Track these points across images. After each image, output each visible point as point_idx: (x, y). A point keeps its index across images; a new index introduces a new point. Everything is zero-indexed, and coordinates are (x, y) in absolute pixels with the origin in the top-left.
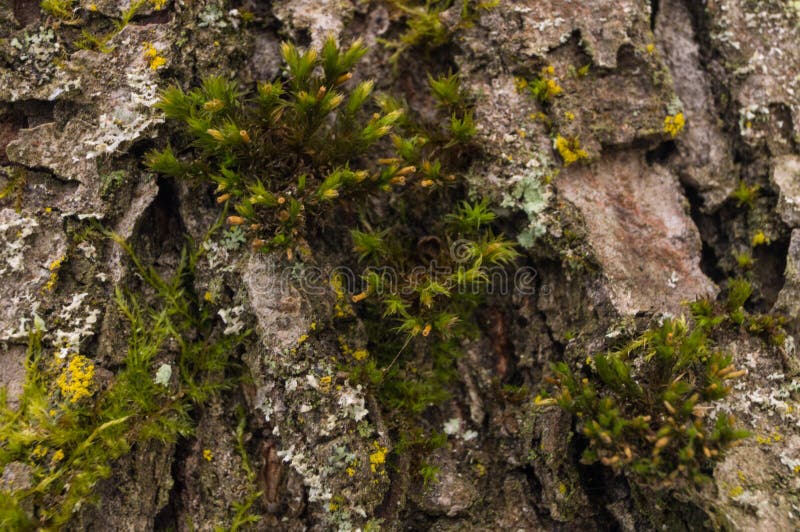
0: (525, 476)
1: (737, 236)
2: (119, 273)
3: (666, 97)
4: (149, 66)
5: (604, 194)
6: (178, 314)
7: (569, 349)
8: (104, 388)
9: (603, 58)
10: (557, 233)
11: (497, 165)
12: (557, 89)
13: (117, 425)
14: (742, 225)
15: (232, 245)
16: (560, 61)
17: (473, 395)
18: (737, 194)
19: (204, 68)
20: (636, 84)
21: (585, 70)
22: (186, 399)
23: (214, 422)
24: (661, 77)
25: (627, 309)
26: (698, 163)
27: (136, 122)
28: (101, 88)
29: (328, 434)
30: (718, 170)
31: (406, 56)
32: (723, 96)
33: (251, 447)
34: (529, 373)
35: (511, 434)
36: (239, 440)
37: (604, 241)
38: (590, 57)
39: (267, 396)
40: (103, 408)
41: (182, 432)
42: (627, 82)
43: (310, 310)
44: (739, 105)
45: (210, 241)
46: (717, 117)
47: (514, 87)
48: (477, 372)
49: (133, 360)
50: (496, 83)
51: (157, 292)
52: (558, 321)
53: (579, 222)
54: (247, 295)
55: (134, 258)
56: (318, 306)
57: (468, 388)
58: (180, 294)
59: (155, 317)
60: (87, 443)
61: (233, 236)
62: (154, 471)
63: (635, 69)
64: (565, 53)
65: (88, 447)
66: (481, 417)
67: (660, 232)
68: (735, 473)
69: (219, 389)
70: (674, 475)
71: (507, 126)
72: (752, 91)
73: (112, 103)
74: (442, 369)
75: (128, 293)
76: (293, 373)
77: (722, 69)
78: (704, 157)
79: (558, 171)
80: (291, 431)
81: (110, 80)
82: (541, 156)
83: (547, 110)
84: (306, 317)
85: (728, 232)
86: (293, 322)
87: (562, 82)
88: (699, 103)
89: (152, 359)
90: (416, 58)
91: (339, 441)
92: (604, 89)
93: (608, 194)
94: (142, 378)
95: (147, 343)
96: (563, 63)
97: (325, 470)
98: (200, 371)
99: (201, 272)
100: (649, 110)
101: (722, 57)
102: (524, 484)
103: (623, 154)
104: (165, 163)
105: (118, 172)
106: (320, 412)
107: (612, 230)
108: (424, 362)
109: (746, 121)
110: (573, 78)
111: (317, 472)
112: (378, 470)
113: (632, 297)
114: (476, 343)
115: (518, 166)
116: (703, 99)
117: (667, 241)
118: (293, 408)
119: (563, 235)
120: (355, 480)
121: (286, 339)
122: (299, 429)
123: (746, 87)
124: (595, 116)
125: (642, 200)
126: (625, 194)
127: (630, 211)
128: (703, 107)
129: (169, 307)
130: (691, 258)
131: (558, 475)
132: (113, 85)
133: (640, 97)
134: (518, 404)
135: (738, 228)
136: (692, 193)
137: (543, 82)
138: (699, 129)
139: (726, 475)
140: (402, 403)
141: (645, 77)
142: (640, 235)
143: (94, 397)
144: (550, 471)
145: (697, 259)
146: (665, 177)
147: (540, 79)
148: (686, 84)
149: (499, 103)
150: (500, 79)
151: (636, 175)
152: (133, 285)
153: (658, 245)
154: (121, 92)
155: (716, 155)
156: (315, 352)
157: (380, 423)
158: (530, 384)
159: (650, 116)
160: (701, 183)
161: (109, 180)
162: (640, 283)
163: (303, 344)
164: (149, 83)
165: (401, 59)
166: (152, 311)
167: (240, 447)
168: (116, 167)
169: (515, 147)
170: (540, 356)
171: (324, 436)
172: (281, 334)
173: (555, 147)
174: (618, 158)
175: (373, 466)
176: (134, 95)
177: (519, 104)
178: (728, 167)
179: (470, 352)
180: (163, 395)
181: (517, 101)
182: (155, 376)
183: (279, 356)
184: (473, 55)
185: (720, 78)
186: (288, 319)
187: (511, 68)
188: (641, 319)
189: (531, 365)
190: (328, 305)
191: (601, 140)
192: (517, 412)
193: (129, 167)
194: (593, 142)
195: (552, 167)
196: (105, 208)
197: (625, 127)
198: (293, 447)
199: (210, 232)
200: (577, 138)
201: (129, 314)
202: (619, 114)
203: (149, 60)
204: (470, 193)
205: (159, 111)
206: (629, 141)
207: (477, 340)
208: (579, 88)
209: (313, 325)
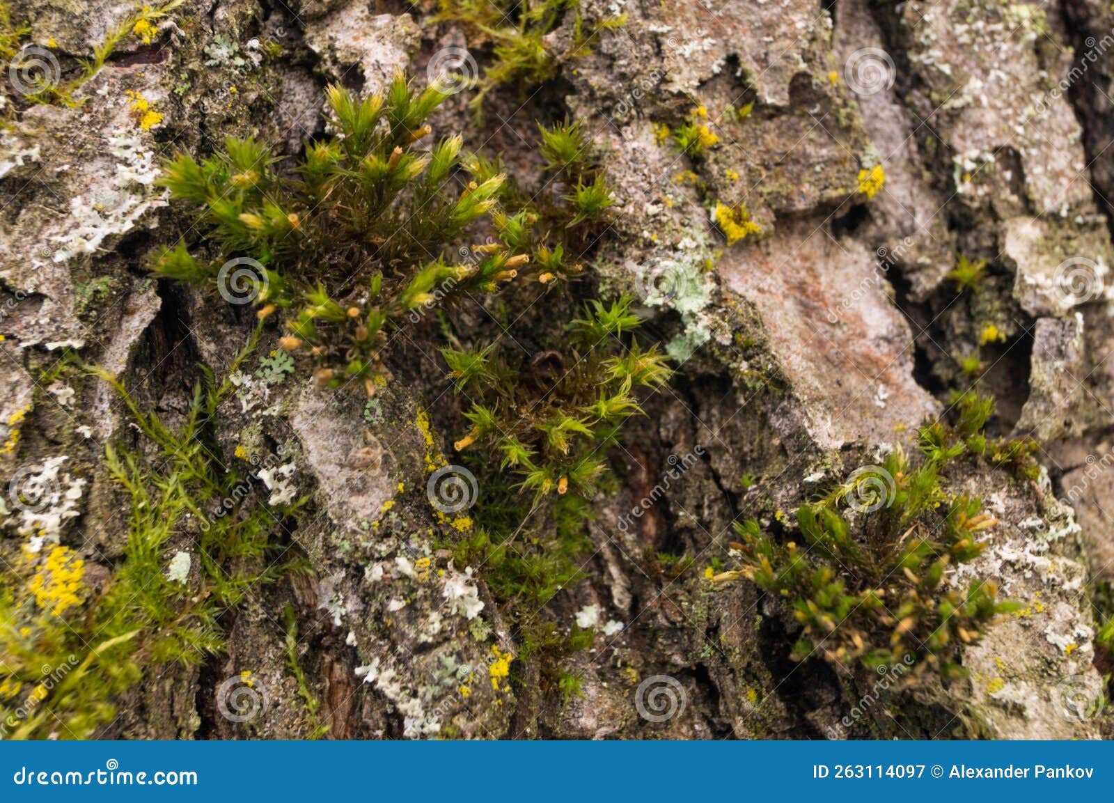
0: (694, 680)
1: (958, 331)
2: (109, 424)
3: (858, 145)
4: (138, 125)
5: (781, 282)
6: (194, 478)
7: (748, 501)
8: (98, 591)
9: (771, 93)
10: (725, 339)
11: (637, 247)
12: (713, 138)
13: (121, 644)
14: (963, 315)
15: (275, 377)
16: (713, 98)
17: (614, 570)
18: (958, 274)
19: (216, 126)
20: (816, 128)
21: (747, 110)
22: (214, 601)
23: (252, 630)
24: (850, 117)
25: (828, 440)
26: (900, 232)
27: (125, 207)
28: (69, 159)
29: (430, 640)
30: (928, 242)
31: (493, 98)
32: (929, 140)
33: (307, 663)
34: (692, 537)
35: (673, 623)
36: (291, 654)
37: (788, 348)
38: (754, 91)
39: (336, 591)
40: (99, 621)
41: (209, 647)
42: (802, 124)
43: (396, 465)
44: (952, 151)
45: (239, 372)
46: (923, 167)
47: (652, 137)
48: (619, 538)
49: (137, 548)
50: (628, 133)
51: (161, 448)
52: (727, 461)
53: (755, 322)
54: (301, 447)
55: (129, 403)
56: (404, 458)
57: (607, 561)
58: (196, 449)
59: (162, 485)
60: (80, 673)
61: (274, 364)
62: (171, 706)
63: (814, 107)
64: (719, 87)
65: (82, 679)
66: (627, 600)
67: (858, 331)
68: (991, 660)
69: (257, 583)
70: (920, 669)
71: (647, 193)
72: (969, 131)
73: (86, 180)
74: (570, 537)
75: (123, 453)
76: (377, 555)
77: (927, 103)
78: (907, 224)
79: (720, 253)
80: (373, 638)
81: (81, 146)
82: (696, 233)
83: (698, 167)
84: (390, 476)
85: (944, 327)
86: (371, 483)
87: (719, 128)
88: (898, 149)
89: (162, 546)
90: (506, 101)
91: (446, 648)
92: (773, 135)
93: (786, 282)
94: (150, 574)
95: (154, 525)
96: (717, 102)
97: (429, 691)
98: (229, 559)
99: (226, 418)
100: (836, 163)
101: (927, 86)
102: (693, 692)
103: (801, 224)
104: (178, 264)
105: (102, 280)
106: (416, 610)
107: (797, 331)
108: (545, 528)
109: (963, 173)
110: (731, 122)
111: (414, 694)
112: (501, 685)
113: (834, 424)
114: (613, 497)
115: (666, 247)
116: (902, 144)
117: (869, 343)
118: (375, 606)
119: (734, 342)
120: (472, 701)
121: (364, 507)
122: (384, 634)
123: (961, 126)
124: (764, 173)
125: (832, 287)
126: (809, 280)
127: (816, 304)
128: (902, 155)
129: (180, 470)
130: (901, 365)
131: (744, 676)
132: (87, 154)
133: (822, 146)
134: (681, 580)
135: (959, 320)
136: (897, 275)
137: (694, 128)
138: (899, 185)
139: (980, 663)
140: (523, 589)
141: (827, 116)
142: (832, 336)
143: (85, 606)
144: (732, 671)
145: (910, 366)
146: (859, 253)
147: (688, 124)
148: (878, 125)
149: (634, 160)
150: (634, 126)
151: (820, 252)
152: (129, 440)
153: (857, 350)
154: (99, 163)
155: (924, 220)
156: (405, 524)
157: (498, 619)
158: (693, 551)
159: (839, 171)
160: (907, 260)
161: (89, 291)
162: (841, 404)
163: (387, 514)
164: (141, 149)
165: (486, 102)
166: (156, 477)
167: (293, 664)
168: (97, 272)
169: (660, 222)
170: (706, 512)
171: (425, 643)
172: (357, 501)
173: (713, 219)
174: (796, 231)
175: (494, 681)
176: (121, 167)
177: (660, 160)
178: (942, 237)
179: (606, 511)
180: (180, 596)
181: (657, 156)
182: (167, 570)
183: (354, 532)
184: (592, 93)
185: (924, 114)
186: (363, 479)
187: (647, 111)
188: (846, 453)
189: (694, 524)
190: (417, 457)
191: (774, 207)
192: (679, 591)
193: (117, 271)
194: (763, 210)
195: (711, 246)
196: (86, 332)
197: (806, 188)
198: (377, 661)
199: (238, 360)
200: (744, 205)
201: (128, 484)
202: (796, 169)
203: (138, 116)
204: (602, 289)
205: (159, 189)
206: (812, 206)
207: (614, 493)
208: (741, 135)
209: (401, 486)
